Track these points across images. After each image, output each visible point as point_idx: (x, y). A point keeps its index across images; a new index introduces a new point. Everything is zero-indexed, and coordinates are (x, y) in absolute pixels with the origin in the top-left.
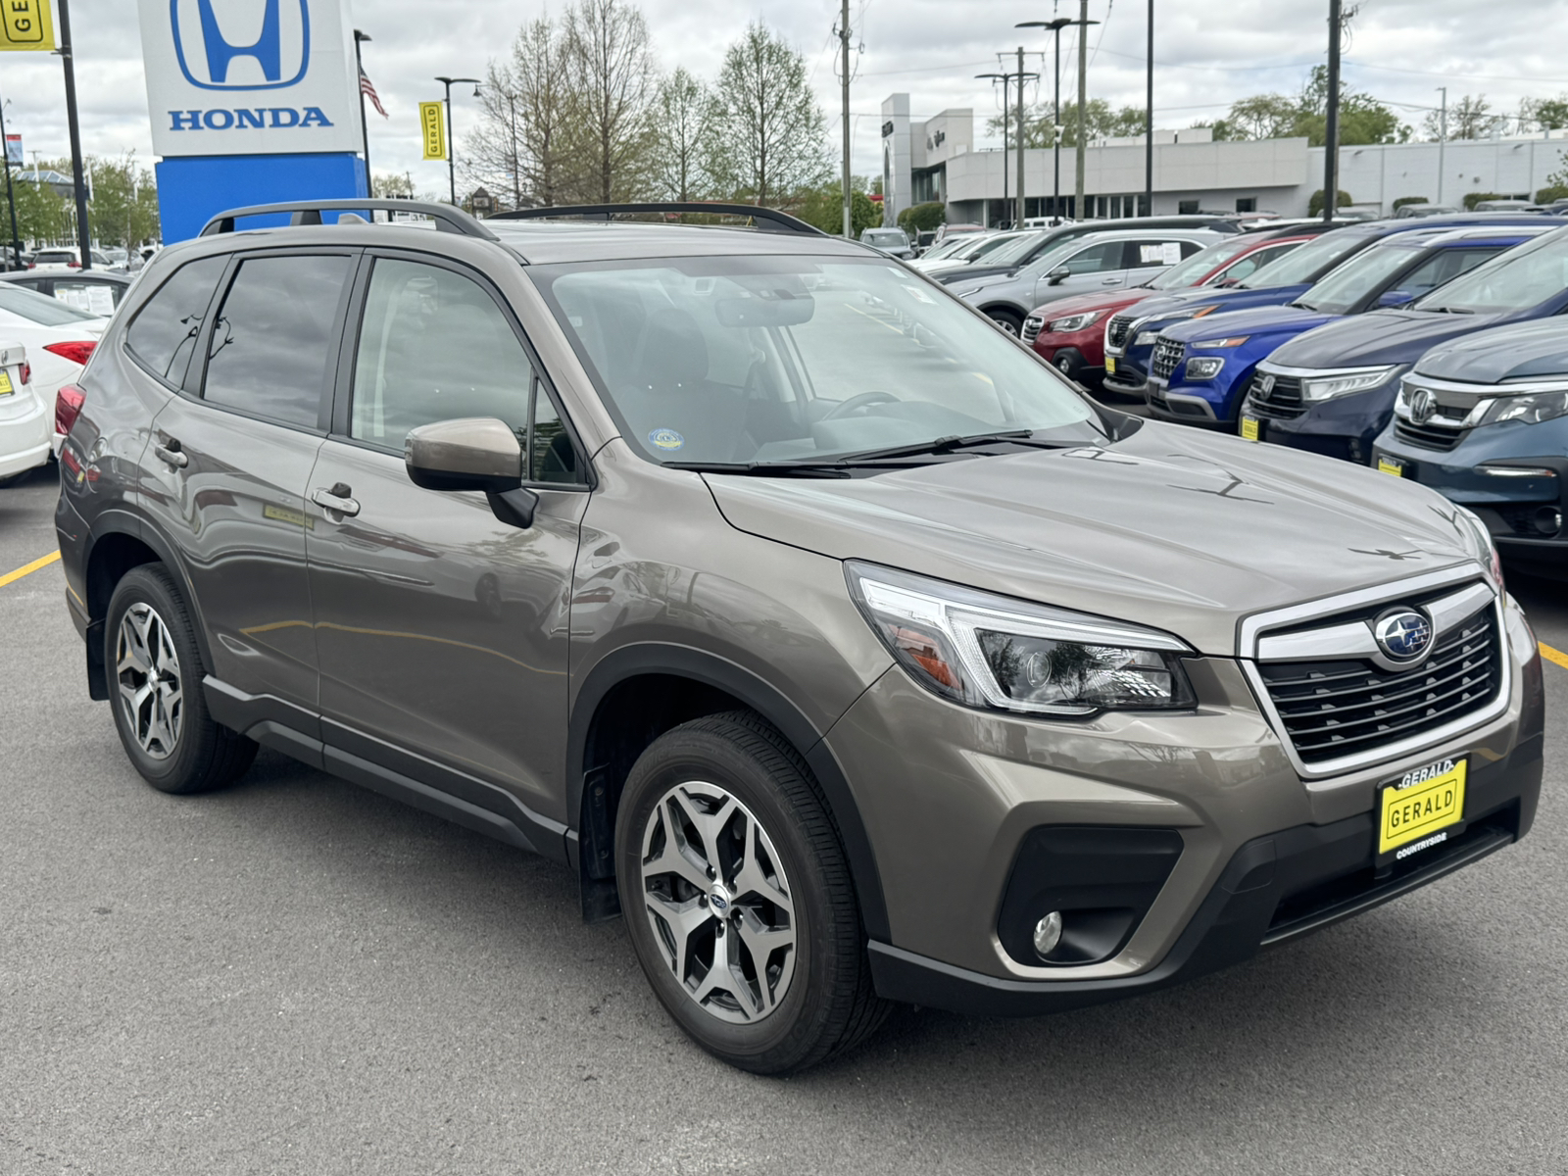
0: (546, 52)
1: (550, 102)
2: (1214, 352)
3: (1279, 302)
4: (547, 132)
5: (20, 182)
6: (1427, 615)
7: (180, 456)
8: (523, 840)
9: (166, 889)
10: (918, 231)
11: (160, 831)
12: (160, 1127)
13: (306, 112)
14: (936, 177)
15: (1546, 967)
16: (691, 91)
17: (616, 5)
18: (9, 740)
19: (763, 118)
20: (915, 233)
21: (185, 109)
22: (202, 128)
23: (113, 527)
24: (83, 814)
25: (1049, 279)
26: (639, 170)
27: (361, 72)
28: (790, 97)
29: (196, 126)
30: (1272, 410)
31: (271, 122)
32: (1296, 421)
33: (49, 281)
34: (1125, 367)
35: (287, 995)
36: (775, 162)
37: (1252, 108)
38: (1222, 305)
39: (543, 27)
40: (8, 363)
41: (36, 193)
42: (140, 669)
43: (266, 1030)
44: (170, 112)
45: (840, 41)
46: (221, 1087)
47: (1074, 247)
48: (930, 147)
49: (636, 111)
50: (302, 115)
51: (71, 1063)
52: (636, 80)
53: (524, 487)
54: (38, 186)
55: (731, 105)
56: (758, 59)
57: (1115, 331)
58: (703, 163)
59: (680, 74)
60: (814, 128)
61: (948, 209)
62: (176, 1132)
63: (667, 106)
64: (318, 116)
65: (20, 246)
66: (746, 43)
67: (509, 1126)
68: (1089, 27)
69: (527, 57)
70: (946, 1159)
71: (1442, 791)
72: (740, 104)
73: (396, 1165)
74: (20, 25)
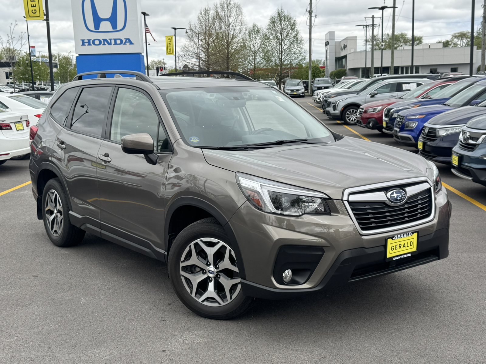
0: (208, 19)
1: (210, 35)
2: (414, 120)
3: (439, 104)
4: (209, 45)
5: (34, 62)
6: (405, 191)
7: (64, 146)
8: (154, 256)
9: (54, 271)
10: (336, 79)
11: (55, 256)
12: (43, 328)
13: (125, 40)
14: (344, 60)
15: (454, 301)
16: (258, 31)
17: (232, 2)
18: (14, 232)
19: (282, 40)
20: (335, 79)
21: (86, 39)
22: (91, 45)
23: (44, 167)
24: (33, 252)
25: (370, 95)
26: (239, 58)
27: (146, 25)
28: (291, 33)
29: (89, 44)
30: (428, 139)
31: (114, 43)
32: (434, 142)
33: (39, 95)
34: (389, 125)
35: (84, 298)
36: (286, 55)
37: (459, 36)
38: (422, 104)
39: (207, 10)
40: (22, 120)
41: (40, 65)
42: (52, 209)
43: (76, 307)
44: (81, 40)
45: (309, 14)
46: (62, 320)
47: (379, 85)
48: (342, 50)
49: (239, 38)
50: (124, 41)
51: (21, 313)
52: (238, 28)
53: (155, 153)
54: (41, 63)
55: (271, 36)
56: (280, 20)
57: (386, 113)
58: (261, 56)
59: (254, 26)
60: (299, 43)
61: (347, 71)
62: (47, 330)
63: (250, 36)
64: (129, 41)
65: (35, 83)
66: (277, 15)
67: (139, 331)
68: (396, 9)
69: (202, 20)
70: (258, 342)
71: (409, 242)
72: (274, 35)
73: (106, 339)
74: (33, 11)
